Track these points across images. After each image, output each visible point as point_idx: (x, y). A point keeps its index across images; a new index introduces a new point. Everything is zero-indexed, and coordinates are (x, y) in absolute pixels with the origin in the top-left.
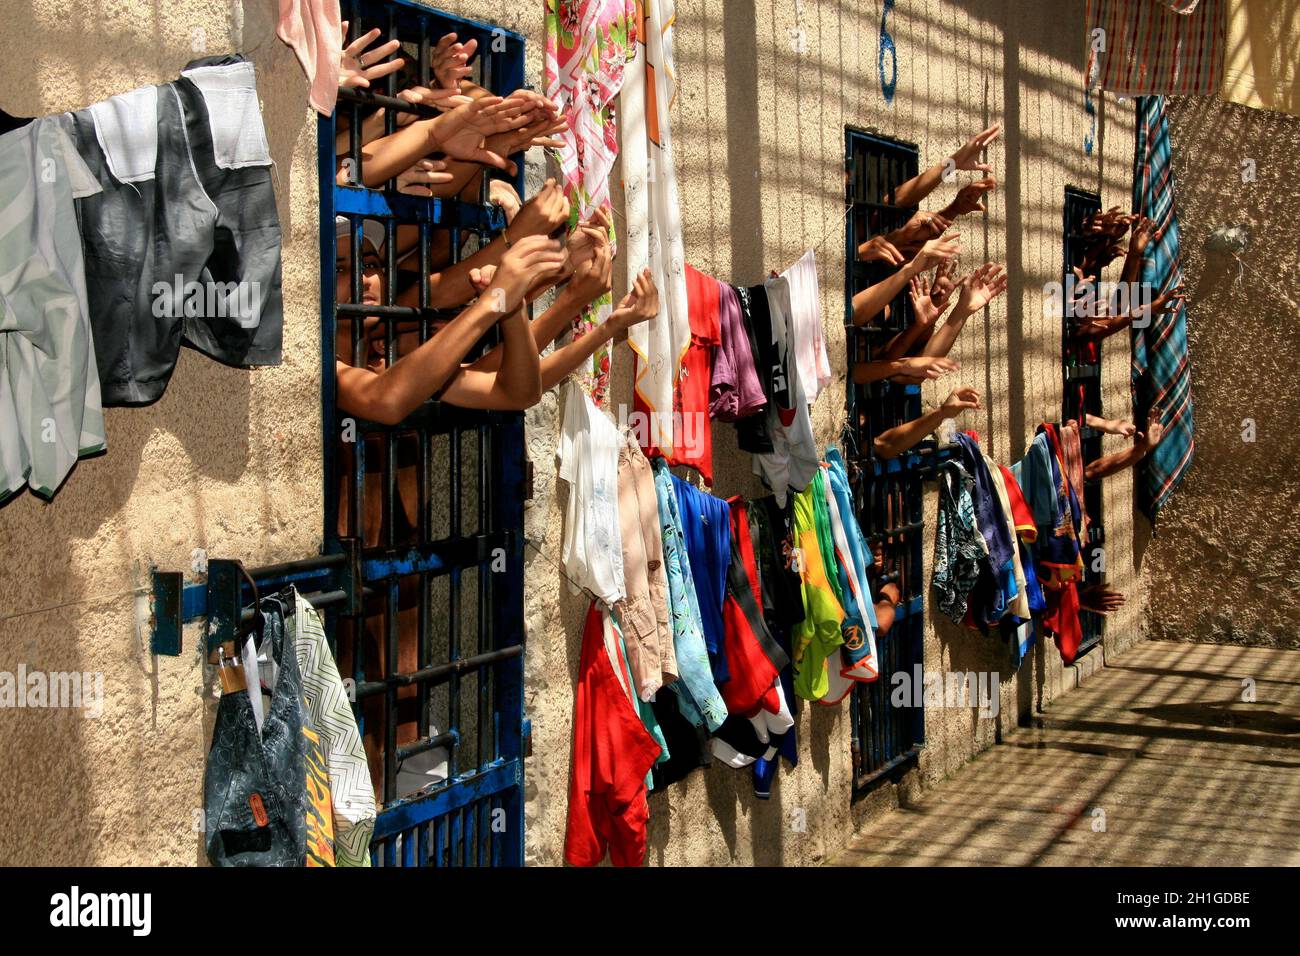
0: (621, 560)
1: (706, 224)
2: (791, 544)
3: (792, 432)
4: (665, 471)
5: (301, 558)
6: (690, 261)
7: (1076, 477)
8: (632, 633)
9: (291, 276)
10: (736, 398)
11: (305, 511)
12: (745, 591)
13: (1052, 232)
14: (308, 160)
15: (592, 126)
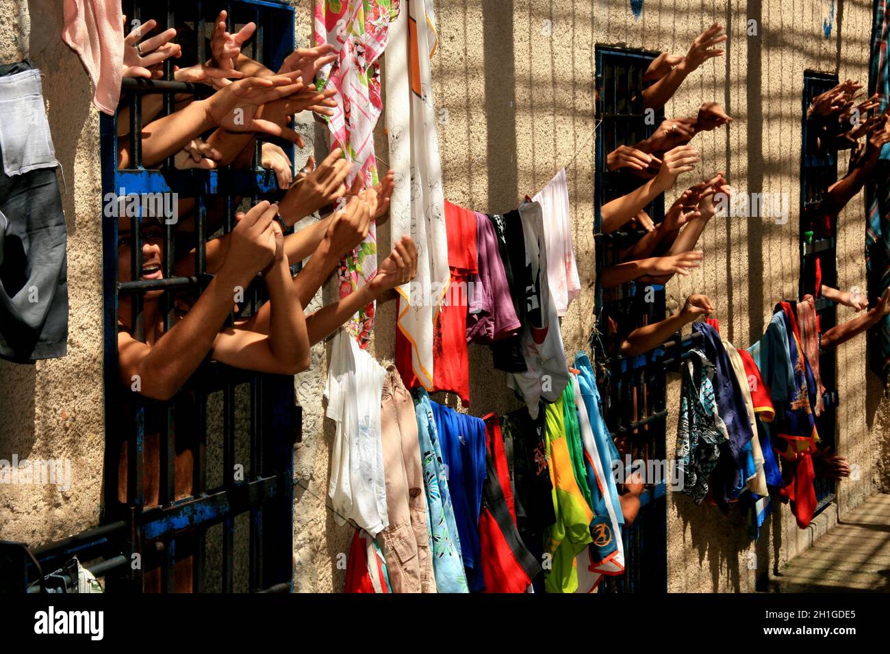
0: (384, 491)
1: (464, 159)
2: (543, 452)
3: (544, 349)
4: (425, 399)
5: (84, 528)
6: (449, 195)
7: (812, 349)
8: (394, 559)
9: (75, 263)
10: (492, 323)
11: (88, 482)
12: (500, 504)
13: (791, 117)
14: (91, 151)
15: (358, 86)
